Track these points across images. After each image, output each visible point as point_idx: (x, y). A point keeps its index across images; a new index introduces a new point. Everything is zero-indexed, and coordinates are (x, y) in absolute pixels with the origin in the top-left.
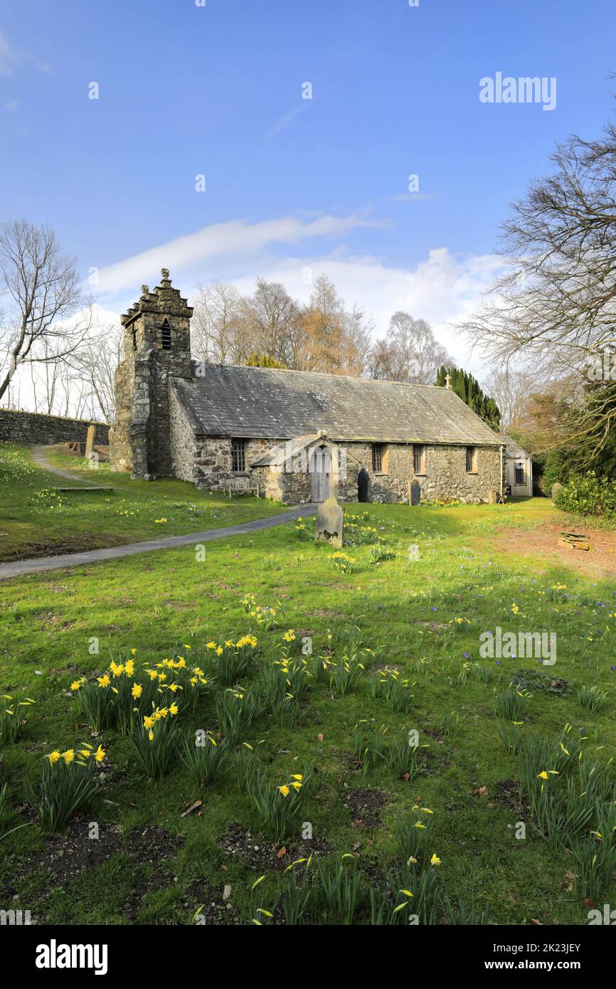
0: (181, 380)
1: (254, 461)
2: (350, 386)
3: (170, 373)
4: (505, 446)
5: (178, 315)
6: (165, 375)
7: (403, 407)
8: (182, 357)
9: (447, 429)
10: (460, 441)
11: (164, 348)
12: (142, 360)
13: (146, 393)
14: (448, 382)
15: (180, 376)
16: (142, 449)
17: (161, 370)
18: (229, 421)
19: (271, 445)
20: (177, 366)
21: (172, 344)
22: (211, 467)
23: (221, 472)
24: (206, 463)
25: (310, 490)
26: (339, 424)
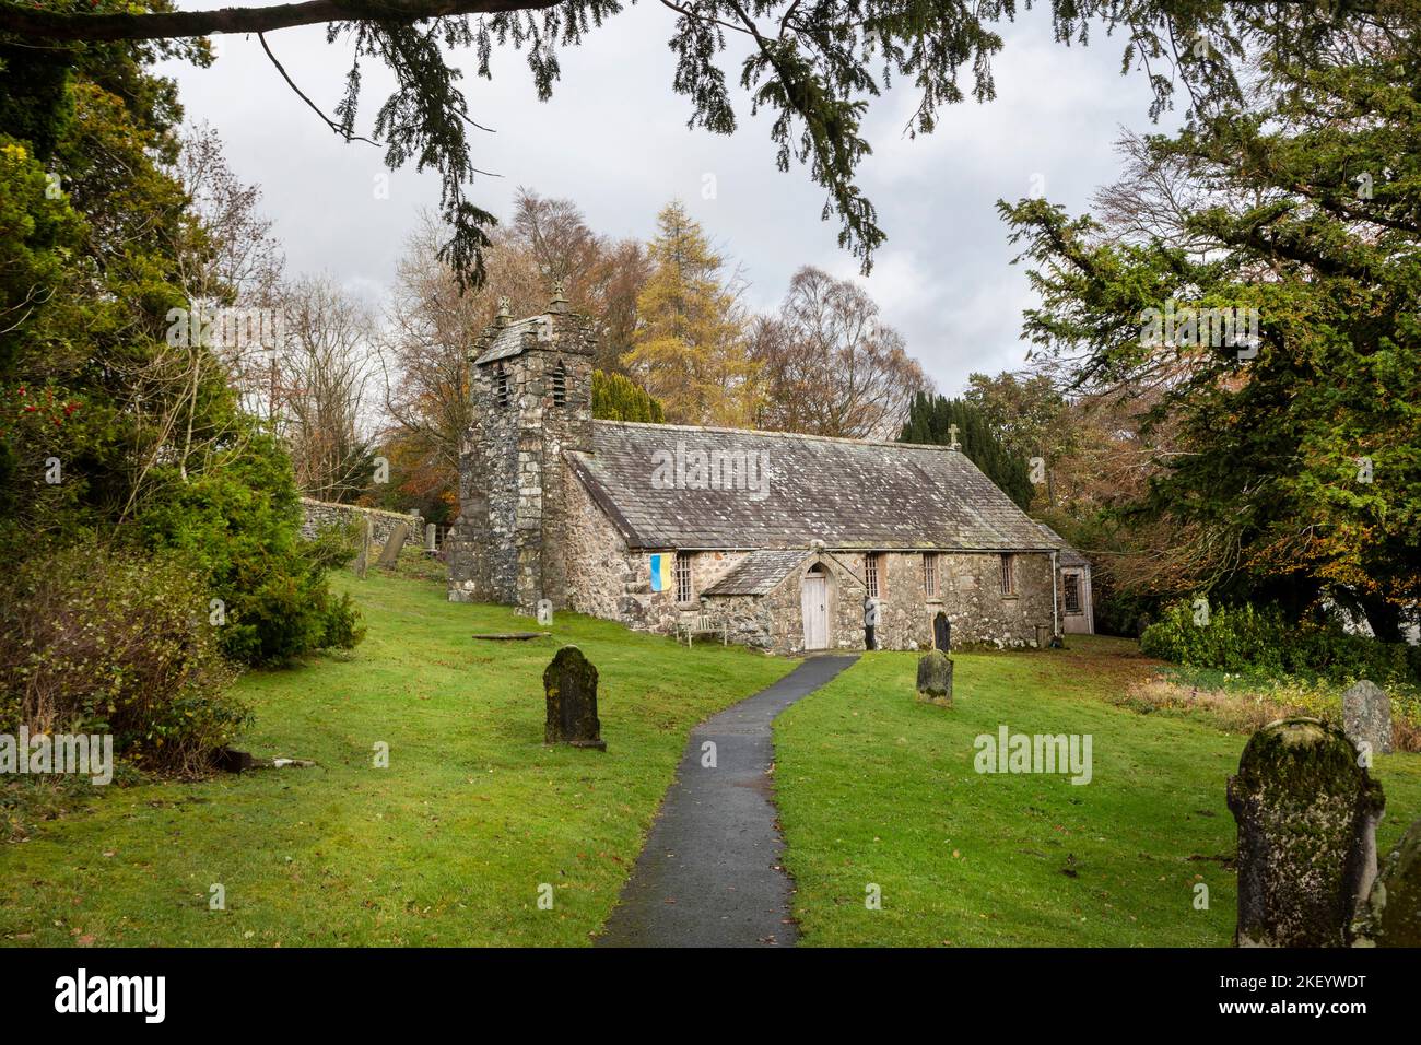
0: (581, 456)
1: (705, 586)
2: (810, 452)
3: (564, 444)
4: (1058, 550)
5: (575, 353)
6: (557, 448)
7: (894, 486)
8: (582, 418)
9: (968, 523)
10: (991, 545)
11: (557, 404)
12: (530, 426)
13: (536, 478)
14: (953, 438)
15: (578, 449)
16: (533, 568)
17: (551, 441)
18: (666, 522)
19: (728, 561)
20: (573, 432)
21: (568, 398)
22: (650, 596)
23: (663, 604)
24: (642, 590)
25: (802, 633)
26: (813, 521)
